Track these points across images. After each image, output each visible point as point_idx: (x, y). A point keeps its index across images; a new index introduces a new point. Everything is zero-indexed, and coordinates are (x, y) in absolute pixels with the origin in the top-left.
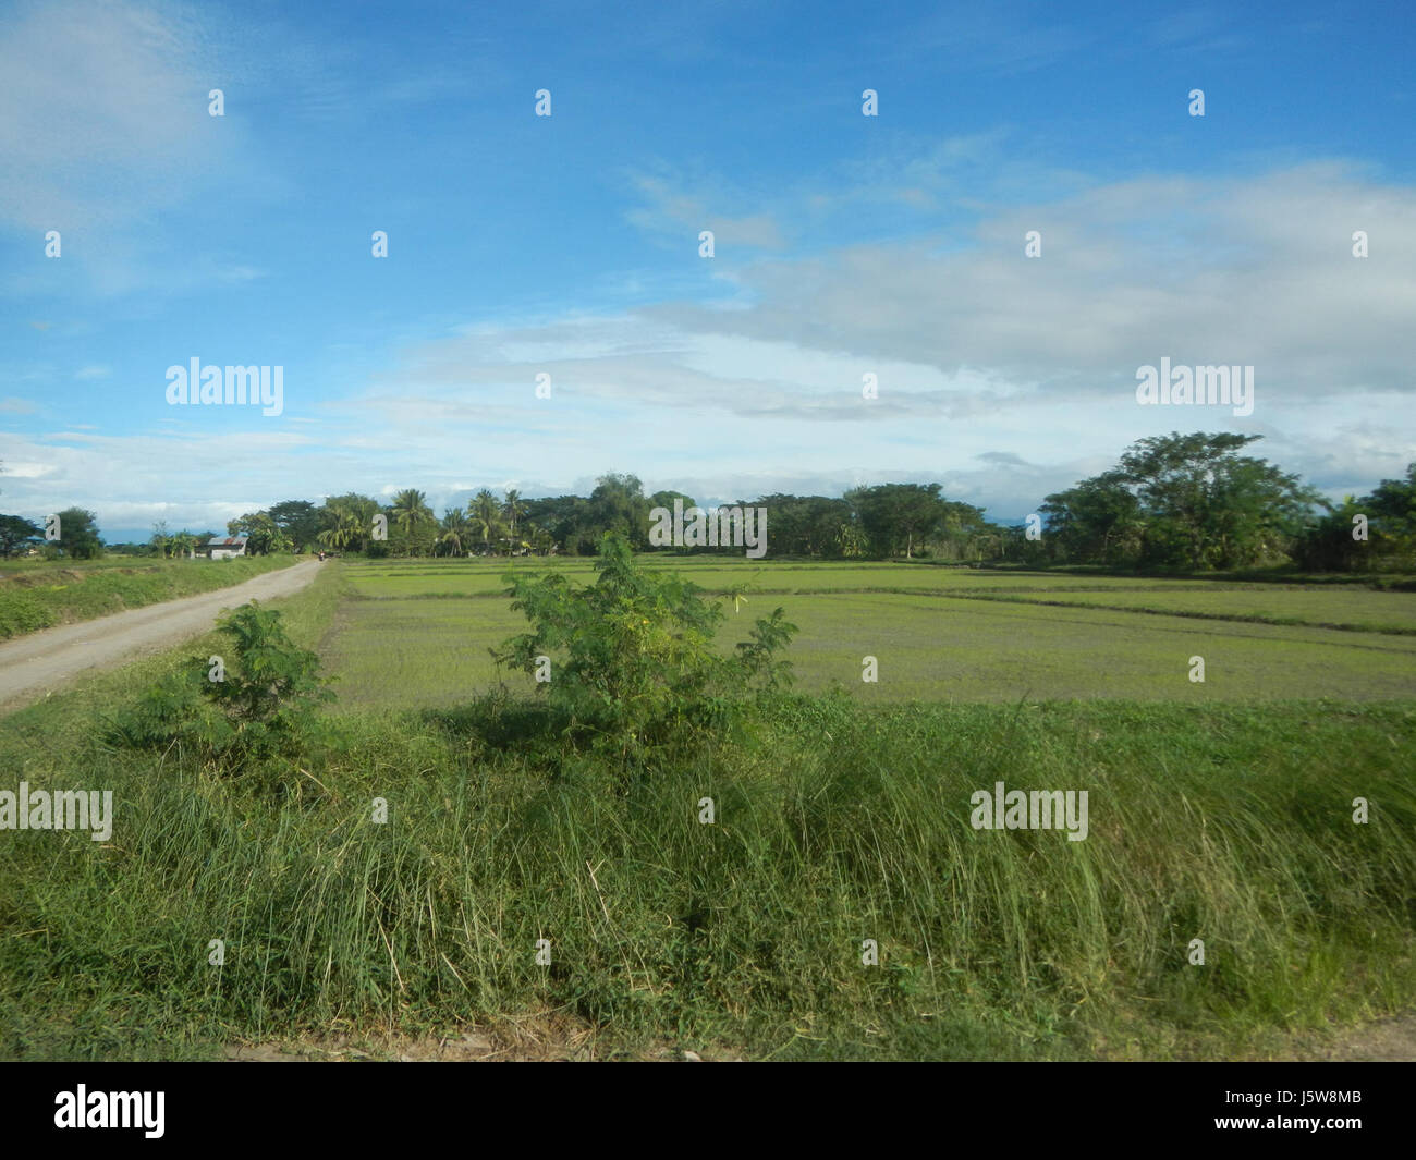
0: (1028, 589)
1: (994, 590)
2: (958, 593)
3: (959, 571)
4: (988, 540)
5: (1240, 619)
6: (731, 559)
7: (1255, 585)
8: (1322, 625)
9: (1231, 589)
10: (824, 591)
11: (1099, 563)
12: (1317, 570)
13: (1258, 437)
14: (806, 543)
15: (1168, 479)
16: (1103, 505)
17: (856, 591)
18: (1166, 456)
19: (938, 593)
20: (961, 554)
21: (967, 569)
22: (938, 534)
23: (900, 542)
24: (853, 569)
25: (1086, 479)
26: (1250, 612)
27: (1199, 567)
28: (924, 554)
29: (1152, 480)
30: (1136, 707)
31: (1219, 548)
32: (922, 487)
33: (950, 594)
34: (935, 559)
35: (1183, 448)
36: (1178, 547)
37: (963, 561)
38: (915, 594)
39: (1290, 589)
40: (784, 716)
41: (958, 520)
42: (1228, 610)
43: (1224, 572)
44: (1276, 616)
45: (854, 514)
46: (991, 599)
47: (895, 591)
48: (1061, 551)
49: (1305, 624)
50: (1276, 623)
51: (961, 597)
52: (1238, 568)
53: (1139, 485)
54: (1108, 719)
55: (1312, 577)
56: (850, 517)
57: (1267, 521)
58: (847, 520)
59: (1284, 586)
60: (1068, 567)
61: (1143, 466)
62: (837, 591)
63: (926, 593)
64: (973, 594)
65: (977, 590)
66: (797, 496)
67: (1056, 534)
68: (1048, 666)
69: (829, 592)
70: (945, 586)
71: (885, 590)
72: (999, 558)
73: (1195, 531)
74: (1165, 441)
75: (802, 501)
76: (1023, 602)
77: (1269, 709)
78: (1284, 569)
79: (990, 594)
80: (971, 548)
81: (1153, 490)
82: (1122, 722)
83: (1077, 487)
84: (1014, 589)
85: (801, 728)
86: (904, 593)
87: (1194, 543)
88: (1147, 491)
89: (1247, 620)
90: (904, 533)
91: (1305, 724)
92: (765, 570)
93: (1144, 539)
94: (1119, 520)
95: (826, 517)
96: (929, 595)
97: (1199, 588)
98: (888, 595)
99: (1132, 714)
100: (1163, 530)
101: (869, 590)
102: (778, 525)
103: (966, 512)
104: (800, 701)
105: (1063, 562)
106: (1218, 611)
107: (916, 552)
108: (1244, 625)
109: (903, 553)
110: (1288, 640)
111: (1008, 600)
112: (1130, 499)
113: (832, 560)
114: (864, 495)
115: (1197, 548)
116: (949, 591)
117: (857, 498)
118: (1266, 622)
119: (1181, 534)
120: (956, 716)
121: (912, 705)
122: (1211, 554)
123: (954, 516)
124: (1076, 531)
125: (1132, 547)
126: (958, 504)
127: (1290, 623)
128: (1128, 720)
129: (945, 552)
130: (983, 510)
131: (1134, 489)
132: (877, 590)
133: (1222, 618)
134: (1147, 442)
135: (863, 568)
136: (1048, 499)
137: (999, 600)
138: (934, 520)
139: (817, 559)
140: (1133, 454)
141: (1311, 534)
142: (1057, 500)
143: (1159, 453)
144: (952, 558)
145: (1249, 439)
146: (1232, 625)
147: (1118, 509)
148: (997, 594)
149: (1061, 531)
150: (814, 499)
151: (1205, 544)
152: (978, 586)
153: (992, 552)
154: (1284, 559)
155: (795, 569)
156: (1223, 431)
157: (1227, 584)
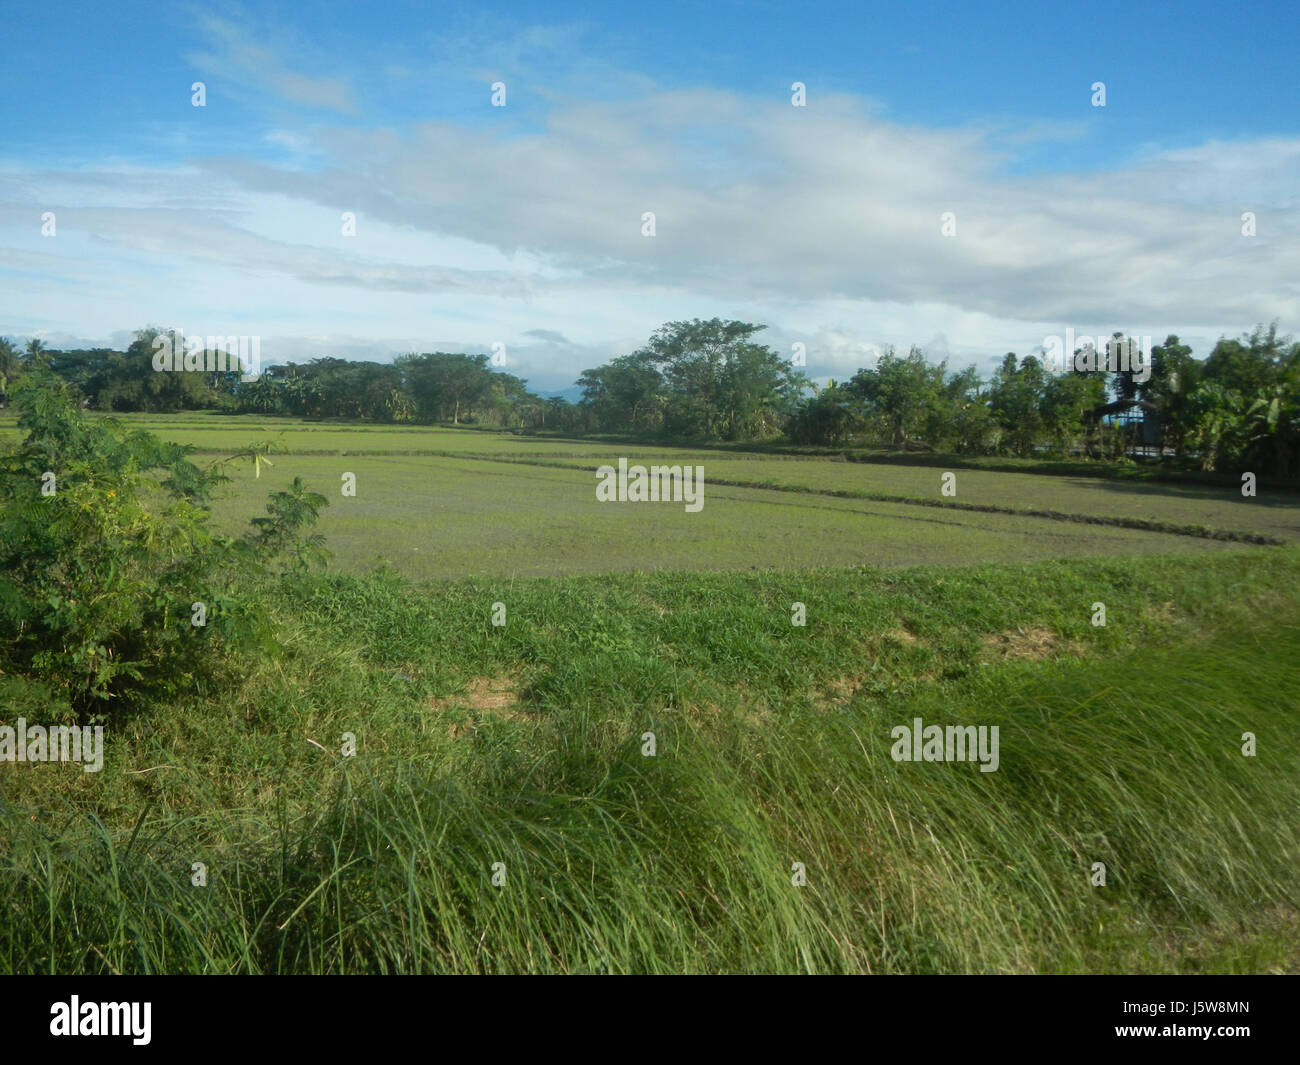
0: (568, 455)
1: (537, 455)
2: (504, 458)
3: (503, 436)
4: (530, 409)
5: (754, 486)
6: (279, 420)
7: (758, 455)
8: (822, 492)
9: (739, 459)
10: (373, 453)
11: (628, 433)
12: (806, 445)
13: (764, 327)
14: (356, 406)
15: (688, 360)
16: (633, 381)
17: (405, 454)
18: (688, 339)
19: (485, 457)
20: (505, 421)
21: (510, 435)
22: (484, 402)
23: (448, 408)
24: (401, 432)
25: (619, 357)
26: (762, 480)
27: (711, 438)
28: (470, 420)
29: (674, 359)
31: (727, 423)
32: (470, 358)
33: (497, 458)
34: (480, 424)
35: (704, 333)
36: (694, 420)
37: (506, 428)
38: (463, 458)
41: (503, 389)
42: (743, 478)
43: (731, 444)
44: (785, 483)
45: (404, 380)
46: (535, 464)
47: (444, 455)
48: (595, 422)
49: (809, 491)
50: (785, 489)
51: (507, 462)
52: (742, 441)
53: (665, 364)
55: (801, 449)
56: (400, 383)
57: (766, 400)
58: (397, 386)
60: (600, 436)
61: (668, 348)
62: (386, 453)
63: (474, 456)
64: (517, 459)
65: (521, 455)
66: (348, 360)
67: (590, 406)
69: (378, 454)
70: (492, 451)
71: (433, 454)
72: (539, 426)
73: (709, 407)
74: (686, 325)
75: (353, 365)
76: (565, 467)
78: (779, 442)
79: (534, 460)
80: (514, 416)
81: (676, 369)
83: (610, 364)
84: (555, 455)
86: (453, 456)
87: (707, 417)
88: (670, 369)
89: (761, 487)
90: (451, 400)
92: (314, 430)
93: (665, 412)
94: (645, 395)
95: (377, 383)
96: (476, 459)
97: (713, 457)
98: (440, 459)
100: (683, 406)
101: (418, 453)
102: (329, 388)
103: (509, 382)
105: (596, 431)
106: (734, 477)
107: (463, 418)
108: (760, 491)
109: (450, 419)
111: (550, 465)
112: (656, 375)
113: (382, 423)
114: (416, 363)
115: (710, 421)
116: (496, 455)
117: (409, 364)
118: (777, 488)
119: (696, 409)
122: (720, 427)
123: (499, 386)
124: (608, 404)
125: (656, 418)
126: (503, 375)
127: (797, 490)
129: (491, 419)
130: (525, 381)
131: (660, 367)
132: (427, 453)
133: (740, 484)
134: (672, 325)
135: (412, 432)
136: (585, 373)
137: (542, 465)
138: (480, 389)
139: (367, 422)
140: (660, 336)
141: (801, 412)
142: (592, 374)
143: (682, 336)
144: (496, 425)
145: (756, 329)
146: (749, 490)
147: (645, 385)
148: (541, 460)
149: (595, 403)
150: (365, 364)
151: (716, 419)
152: (521, 451)
153: (534, 420)
154: (778, 433)
155: (344, 431)
156: (735, 320)
157: (735, 454)
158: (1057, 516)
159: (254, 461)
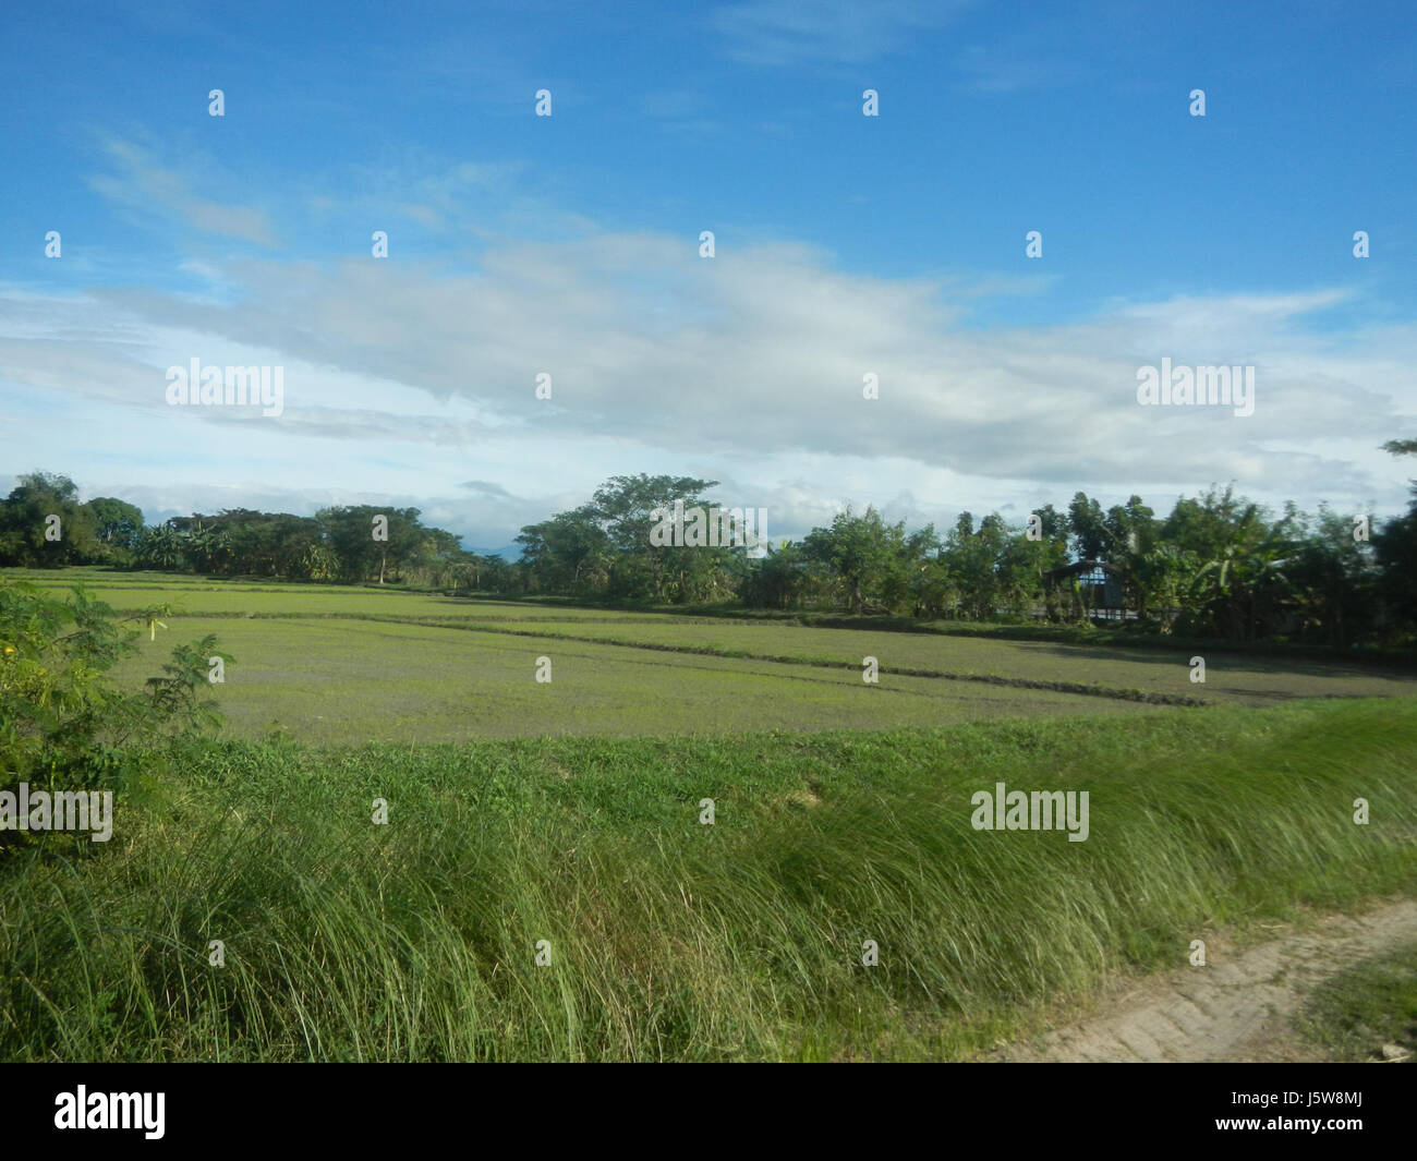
0: (501, 619)
1: (467, 618)
2: (429, 621)
3: (433, 597)
4: (464, 568)
5: (695, 651)
6: (180, 577)
7: (707, 619)
8: (764, 658)
9: (687, 623)
10: (284, 616)
11: (569, 595)
12: (758, 608)
13: (716, 483)
14: (270, 563)
15: (635, 517)
16: (576, 539)
17: (320, 616)
18: (635, 494)
19: (409, 620)
20: (436, 581)
21: (441, 597)
22: (413, 561)
23: (372, 567)
24: (320, 592)
25: (561, 513)
26: (704, 645)
27: (656, 601)
28: (398, 580)
29: (621, 517)
30: (605, 743)
31: (676, 584)
32: (399, 511)
33: (422, 621)
34: (408, 585)
35: (652, 489)
36: (641, 582)
37: (438, 588)
38: (385, 621)
39: (735, 623)
40: (208, 765)
41: (435, 546)
42: (685, 643)
43: (680, 606)
44: (726, 649)
45: (325, 536)
46: (464, 628)
47: (364, 618)
48: (534, 582)
49: (751, 657)
50: (726, 655)
51: (433, 625)
52: (692, 603)
53: (611, 522)
54: (578, 758)
55: (753, 613)
56: (320, 537)
57: (718, 561)
58: (317, 541)
59: (731, 621)
60: (540, 598)
61: (615, 503)
62: (299, 616)
63: (397, 620)
64: (445, 623)
65: (450, 618)
66: (263, 512)
67: (531, 564)
68: (518, 699)
69: (290, 616)
70: (416, 613)
71: (352, 616)
72: (473, 586)
73: (657, 567)
74: (634, 481)
75: (268, 518)
76: (496, 631)
77: (728, 742)
78: (730, 605)
79: (462, 623)
80: (446, 575)
81: (622, 528)
82: (592, 761)
83: (552, 519)
84: (487, 618)
85: (228, 781)
86: (373, 619)
87: (656, 578)
88: (615, 527)
89: (701, 652)
90: (378, 558)
91: (760, 757)
92: (219, 590)
93: (611, 573)
94: (589, 555)
95: (294, 537)
96: (399, 622)
97: (658, 621)
98: (357, 622)
99: (602, 751)
100: (629, 566)
101: (335, 616)
102: (240, 544)
103: (443, 539)
104: (230, 748)
105: (534, 593)
106: (676, 643)
107: (390, 577)
108: (700, 657)
109: (375, 578)
110: (737, 672)
111: (480, 630)
112: (601, 534)
113: (298, 582)
114: (338, 515)
115: (658, 584)
116: (420, 619)
117: (331, 518)
118: (718, 654)
119: (644, 570)
120: (417, 759)
121: (369, 748)
122: (669, 589)
123: (431, 543)
124: (550, 563)
125: (601, 579)
126: (436, 530)
127: (738, 655)
128: (598, 758)
129: (420, 579)
130: (460, 537)
131: (604, 525)
132: (344, 616)
133: (680, 650)
134: (619, 480)
135: (331, 592)
136: (525, 530)
137: (471, 629)
138: (410, 546)
139: (280, 581)
140: (606, 491)
141: (754, 573)
142: (533, 530)
143: (628, 493)
144: (426, 585)
145: (708, 485)
146: (689, 656)
147: (589, 543)
148: (471, 623)
149: (536, 562)
150: (281, 516)
151: (665, 580)
152: (451, 614)
153: (468, 581)
154: (730, 595)
155: (253, 590)
156: (686, 477)
157: (683, 617)
158: (998, 681)
159: (149, 624)
